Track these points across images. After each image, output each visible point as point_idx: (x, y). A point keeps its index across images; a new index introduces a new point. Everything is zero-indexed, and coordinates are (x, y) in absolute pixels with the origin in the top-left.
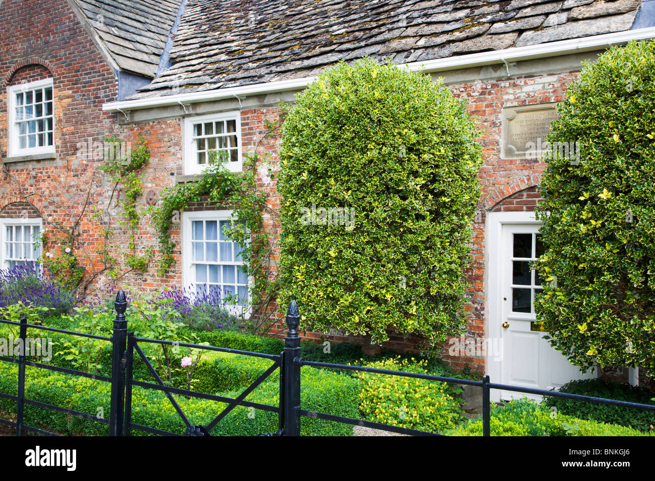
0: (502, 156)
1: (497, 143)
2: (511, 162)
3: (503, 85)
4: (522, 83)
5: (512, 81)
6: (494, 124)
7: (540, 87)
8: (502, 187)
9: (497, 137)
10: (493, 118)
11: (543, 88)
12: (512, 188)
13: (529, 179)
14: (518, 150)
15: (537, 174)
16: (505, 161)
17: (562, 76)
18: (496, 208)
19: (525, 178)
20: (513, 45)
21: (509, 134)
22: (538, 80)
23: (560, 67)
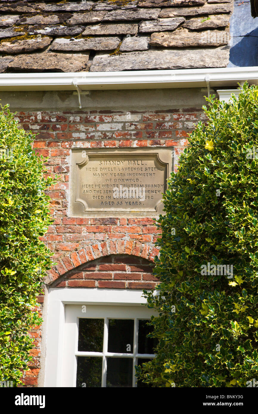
0: (69, 213)
1: (63, 195)
2: (81, 222)
3: (72, 118)
4: (97, 120)
5: (84, 116)
6: (59, 169)
7: (119, 126)
8: (68, 255)
9: (63, 187)
10: (58, 160)
11: (124, 128)
12: (82, 257)
13: (104, 246)
14: (90, 206)
15: (114, 239)
16: (73, 219)
17: (147, 115)
18: (57, 284)
19: (99, 244)
20: (86, 68)
21: (79, 185)
22: (117, 118)
23: (143, 104)
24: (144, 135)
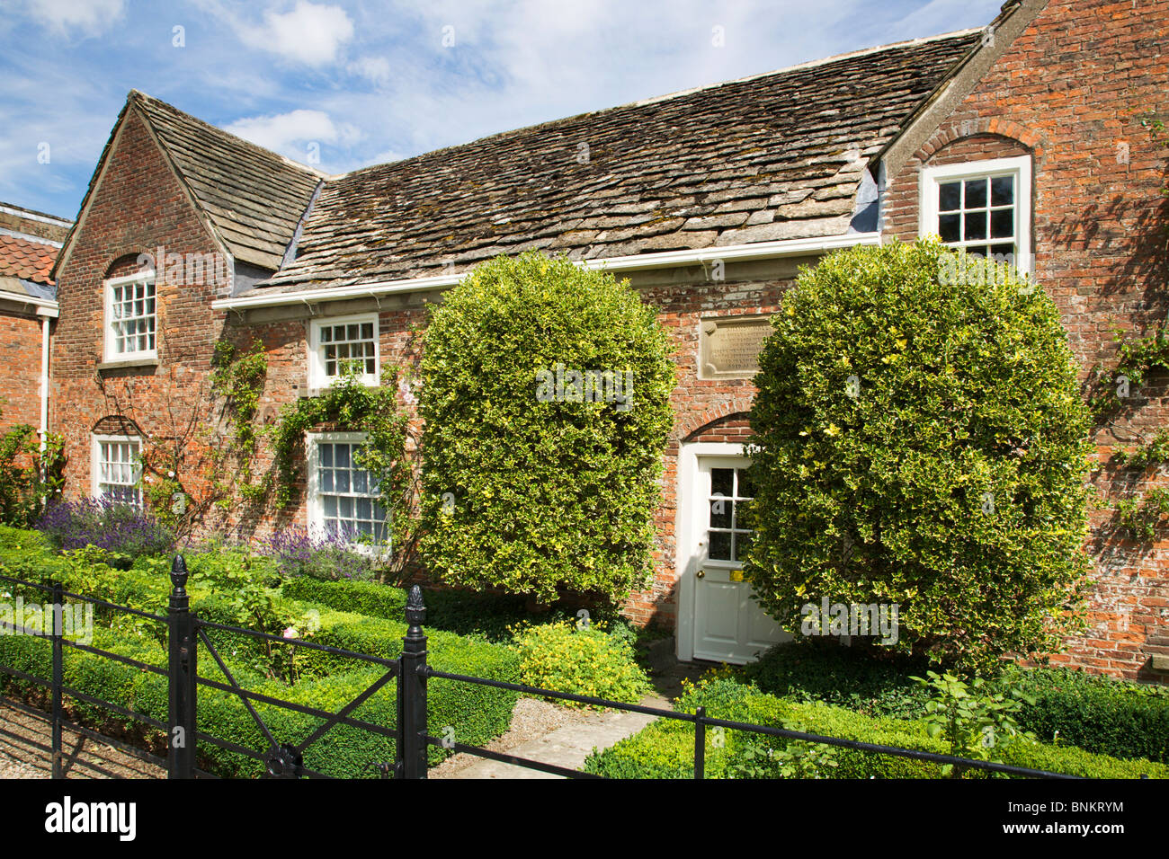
0: (700, 376)
1: (694, 360)
2: (710, 384)
3: (700, 291)
4: (724, 290)
5: (711, 287)
6: (690, 337)
7: (745, 294)
8: (699, 413)
9: (693, 353)
10: (689, 329)
11: (748, 296)
12: (712, 415)
13: (731, 405)
14: (718, 370)
15: (740, 399)
16: (703, 382)
17: (770, 283)
18: (690, 439)
19: (727, 404)
20: (713, 244)
21: (708, 351)
22: (742, 287)
23: (767, 273)
24: (768, 301)
